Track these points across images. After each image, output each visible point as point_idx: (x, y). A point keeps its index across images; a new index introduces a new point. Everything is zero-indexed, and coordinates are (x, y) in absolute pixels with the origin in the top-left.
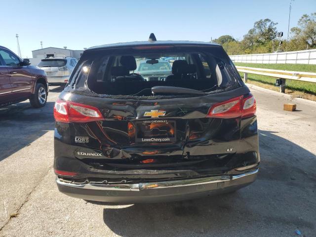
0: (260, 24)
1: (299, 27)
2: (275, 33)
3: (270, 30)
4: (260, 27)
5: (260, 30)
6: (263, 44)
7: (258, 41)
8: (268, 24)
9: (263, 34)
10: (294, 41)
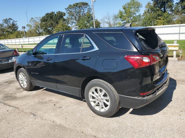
0: (6, 21)
1: (30, 24)
2: (17, 27)
3: (13, 25)
4: (7, 23)
5: (7, 25)
6: (11, 33)
7: (7, 31)
8: (12, 21)
9: (10, 27)
10: (30, 32)
